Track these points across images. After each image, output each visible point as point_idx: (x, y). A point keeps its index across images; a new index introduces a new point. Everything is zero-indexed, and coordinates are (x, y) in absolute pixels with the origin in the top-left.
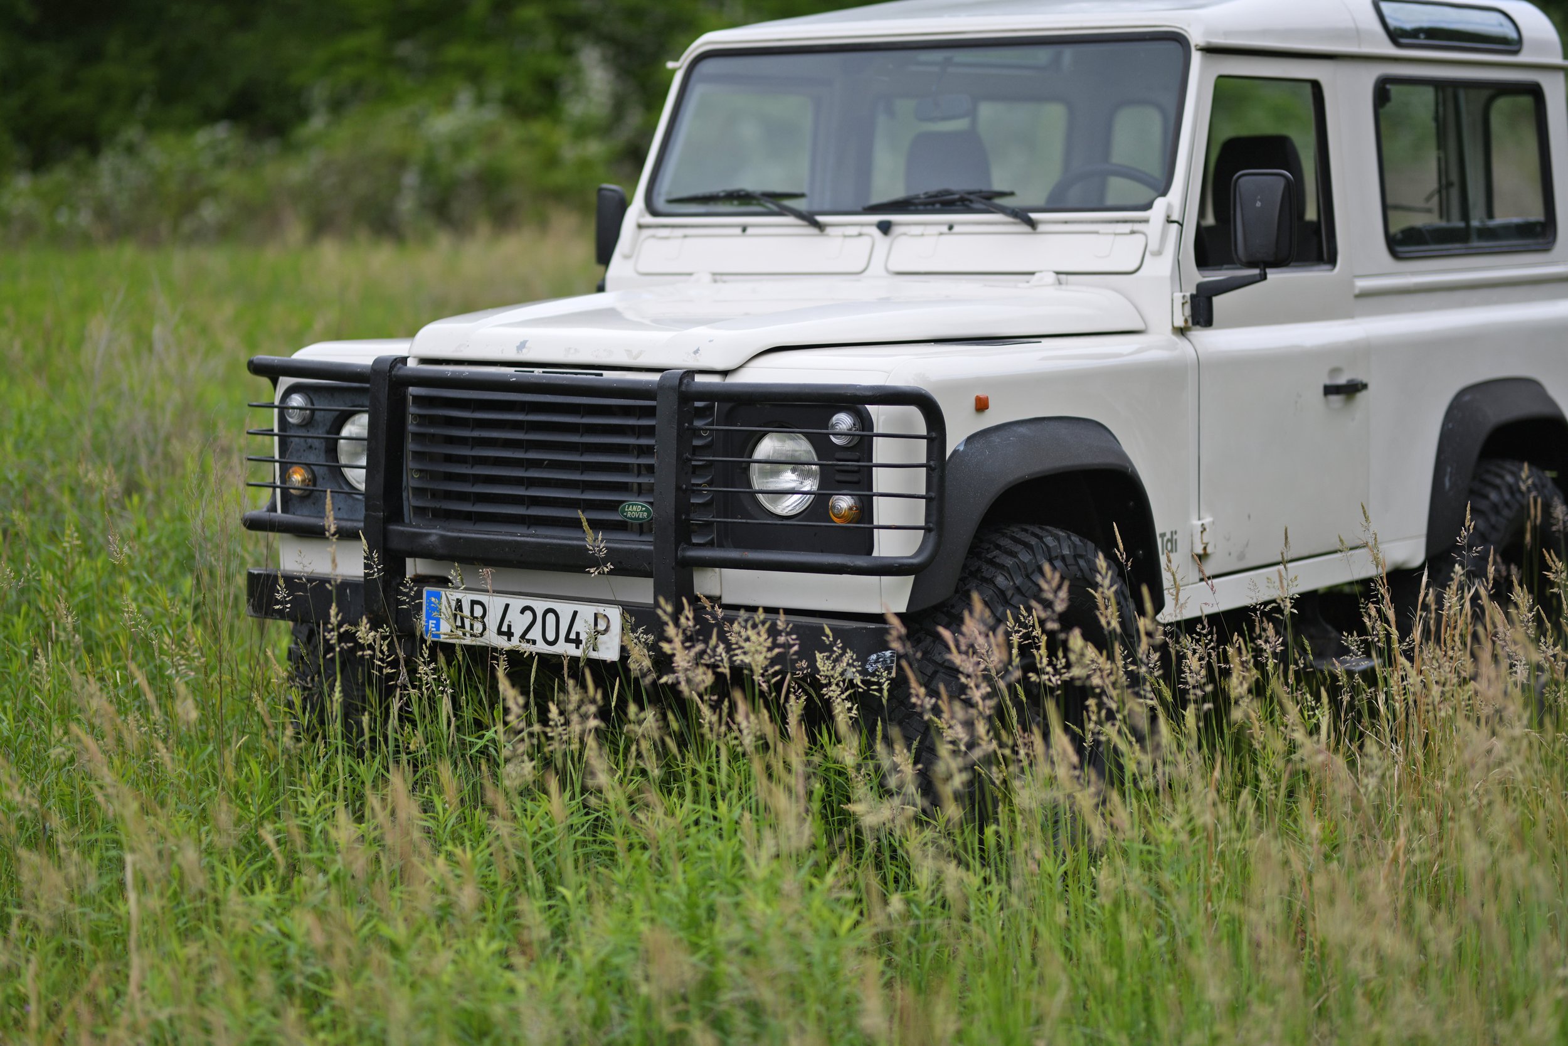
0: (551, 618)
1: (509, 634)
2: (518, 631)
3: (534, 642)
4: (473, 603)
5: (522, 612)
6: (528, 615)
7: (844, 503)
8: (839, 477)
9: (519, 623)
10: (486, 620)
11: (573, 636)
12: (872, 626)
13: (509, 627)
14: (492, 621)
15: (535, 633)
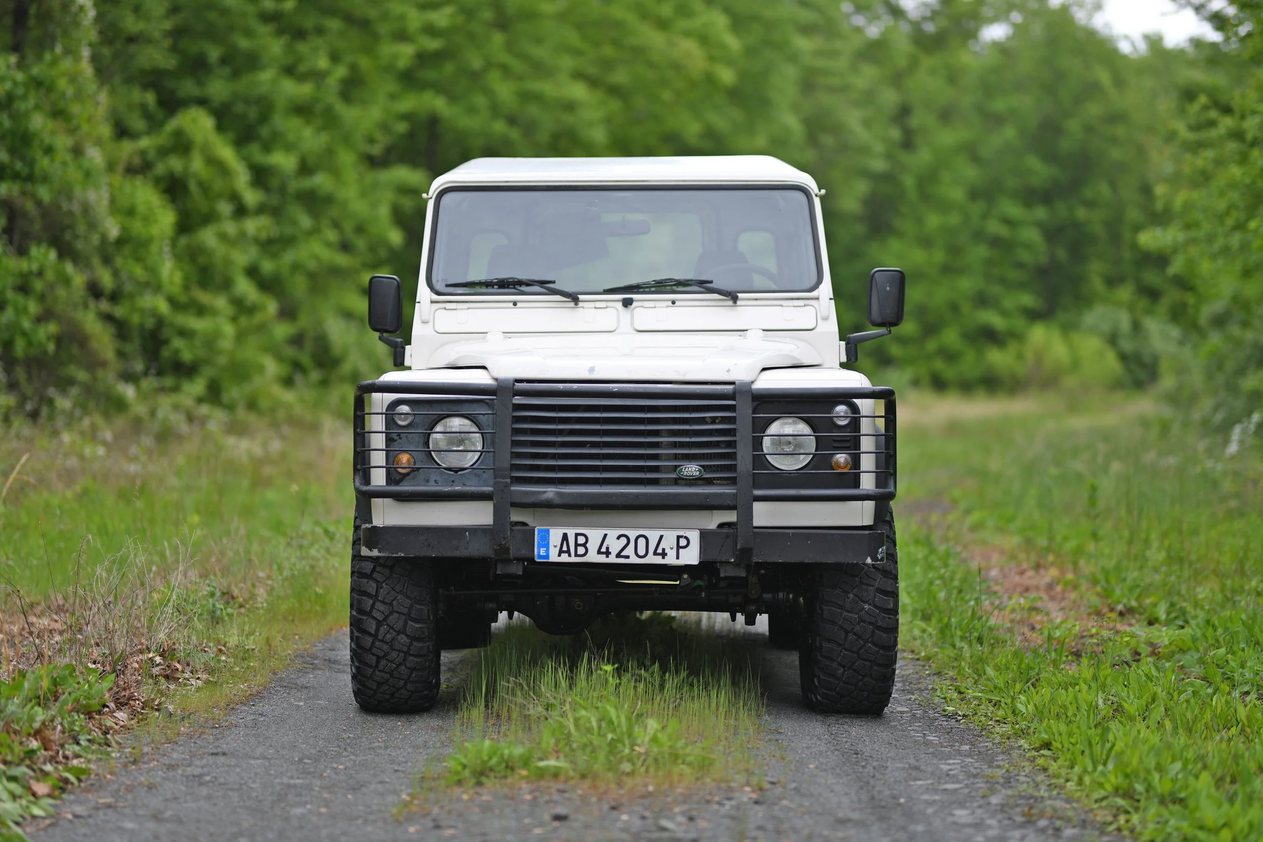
0: (642, 541)
1: (608, 553)
2: (614, 551)
3: (628, 557)
4: (577, 535)
5: (618, 538)
6: (624, 541)
7: (841, 458)
8: (836, 445)
9: (615, 546)
10: (587, 545)
11: (660, 551)
12: (867, 532)
13: (607, 548)
14: (593, 546)
15: (630, 551)
